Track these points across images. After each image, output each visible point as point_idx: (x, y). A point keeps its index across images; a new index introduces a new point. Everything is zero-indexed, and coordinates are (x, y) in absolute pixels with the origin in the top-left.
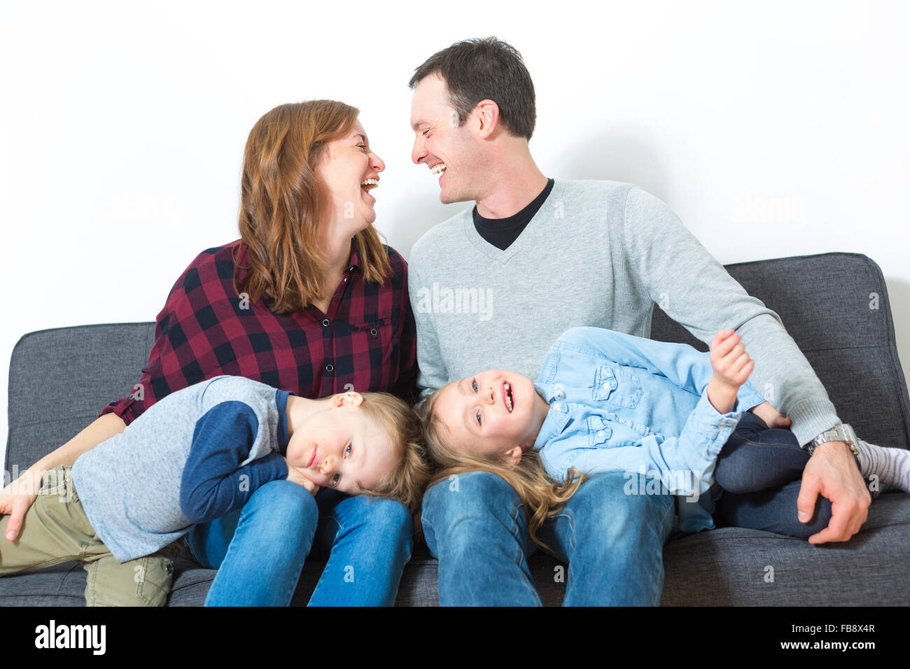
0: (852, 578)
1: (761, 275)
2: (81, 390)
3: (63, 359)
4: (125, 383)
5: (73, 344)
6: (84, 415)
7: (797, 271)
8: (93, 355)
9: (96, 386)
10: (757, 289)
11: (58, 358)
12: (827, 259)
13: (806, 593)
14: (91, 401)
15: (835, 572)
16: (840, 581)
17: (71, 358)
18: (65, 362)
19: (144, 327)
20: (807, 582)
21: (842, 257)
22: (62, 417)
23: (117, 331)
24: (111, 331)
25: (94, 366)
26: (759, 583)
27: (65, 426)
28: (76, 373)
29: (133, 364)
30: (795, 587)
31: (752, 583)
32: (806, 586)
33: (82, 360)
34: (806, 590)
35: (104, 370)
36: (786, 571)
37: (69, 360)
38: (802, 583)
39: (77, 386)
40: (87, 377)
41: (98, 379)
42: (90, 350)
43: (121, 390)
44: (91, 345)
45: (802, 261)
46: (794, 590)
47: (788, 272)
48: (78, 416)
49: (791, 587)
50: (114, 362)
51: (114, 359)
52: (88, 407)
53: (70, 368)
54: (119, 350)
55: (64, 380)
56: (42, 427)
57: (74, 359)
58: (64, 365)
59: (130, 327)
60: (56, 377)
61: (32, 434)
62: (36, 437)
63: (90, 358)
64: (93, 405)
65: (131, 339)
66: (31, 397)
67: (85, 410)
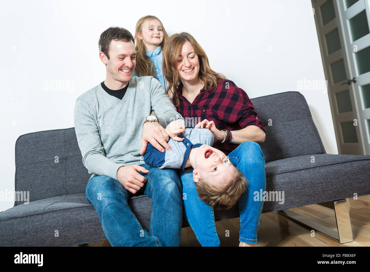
0: (329, 183)
1: (267, 100)
2: (42, 152)
3: (35, 142)
4: (58, 149)
5: (38, 137)
6: (43, 160)
7: (279, 97)
8: (45, 140)
9: (47, 150)
10: (267, 104)
11: (33, 142)
12: (287, 93)
13: (314, 189)
14: (45, 155)
15: (323, 181)
16: (325, 184)
17: (37, 142)
18: (35, 143)
19: (63, 130)
20: (314, 185)
21: (291, 93)
22: (35, 162)
23: (53, 132)
24: (51, 132)
25: (46, 144)
26: (299, 188)
27: (37, 165)
28: (39, 147)
29: (60, 142)
30: (311, 187)
31: (296, 188)
32: (314, 187)
33: (41, 142)
34: (314, 188)
35: (49, 145)
36: (307, 182)
37: (37, 143)
38: (313, 186)
39: (40, 151)
40: (44, 148)
41: (48, 148)
42: (44, 139)
43: (56, 151)
44: (44, 137)
45: (279, 95)
46: (310, 189)
47: (276, 98)
48: (41, 161)
49: (309, 188)
50: (53, 142)
51: (53, 141)
52: (45, 158)
53: (37, 145)
54: (55, 138)
55: (35, 149)
56: (28, 166)
57: (38, 142)
58: (35, 144)
59: (58, 131)
60: (32, 149)
61: (25, 168)
62: (26, 169)
63: (44, 141)
64: (46, 157)
65: (59, 134)
66: (24, 156)
67: (44, 159)
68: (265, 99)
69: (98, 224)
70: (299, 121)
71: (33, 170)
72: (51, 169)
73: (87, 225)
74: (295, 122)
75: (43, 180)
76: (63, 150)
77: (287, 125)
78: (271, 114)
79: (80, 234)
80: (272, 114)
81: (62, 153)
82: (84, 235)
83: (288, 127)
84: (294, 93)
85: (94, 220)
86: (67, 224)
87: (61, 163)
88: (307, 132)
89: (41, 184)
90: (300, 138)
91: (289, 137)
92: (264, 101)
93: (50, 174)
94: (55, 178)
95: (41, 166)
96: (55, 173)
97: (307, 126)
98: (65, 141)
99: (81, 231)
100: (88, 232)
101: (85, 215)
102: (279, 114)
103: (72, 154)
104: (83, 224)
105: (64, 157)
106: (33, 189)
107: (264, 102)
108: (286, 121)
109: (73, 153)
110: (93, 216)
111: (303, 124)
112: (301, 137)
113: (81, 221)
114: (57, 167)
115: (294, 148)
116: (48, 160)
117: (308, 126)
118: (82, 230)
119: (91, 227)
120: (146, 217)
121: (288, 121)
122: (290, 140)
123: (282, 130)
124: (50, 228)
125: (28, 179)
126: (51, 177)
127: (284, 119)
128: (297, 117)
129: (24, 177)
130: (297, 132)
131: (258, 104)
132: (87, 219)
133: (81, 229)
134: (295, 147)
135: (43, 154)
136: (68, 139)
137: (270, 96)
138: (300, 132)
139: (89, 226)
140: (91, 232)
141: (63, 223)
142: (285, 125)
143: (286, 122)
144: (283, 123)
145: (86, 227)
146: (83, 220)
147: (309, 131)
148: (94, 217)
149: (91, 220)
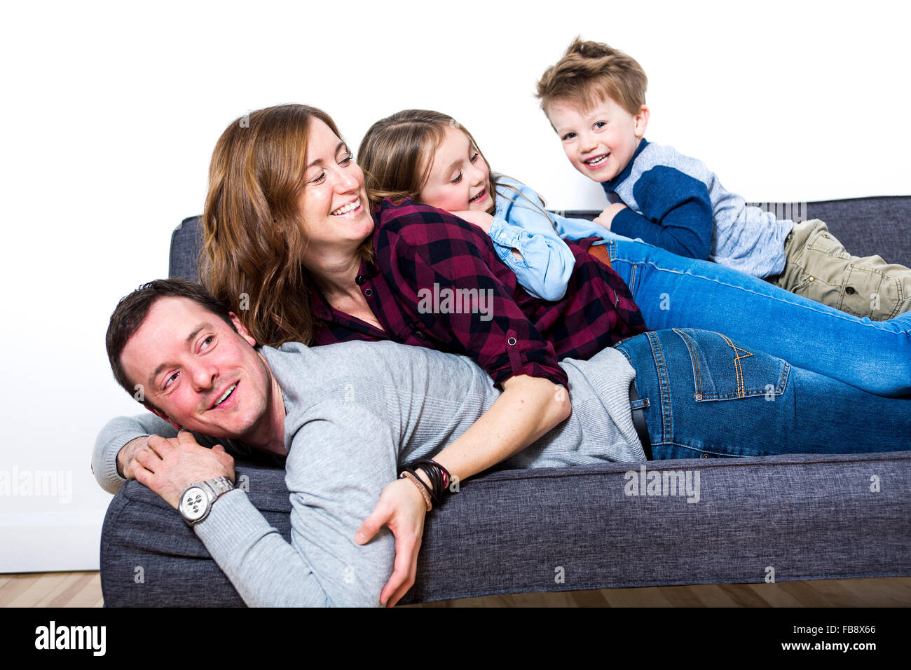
73: (475, 542)
79: (450, 568)
82: (460, 571)
85: (497, 527)
99: (453, 558)
100: (474, 562)
104: (460, 536)
110: (494, 513)
113: (455, 526)
118: (457, 555)
119: (485, 547)
120: (660, 537)
132: (474, 521)
133: (451, 553)
139: (479, 543)
140: (485, 563)
145: (469, 545)
148: (497, 519)
149: (486, 525)
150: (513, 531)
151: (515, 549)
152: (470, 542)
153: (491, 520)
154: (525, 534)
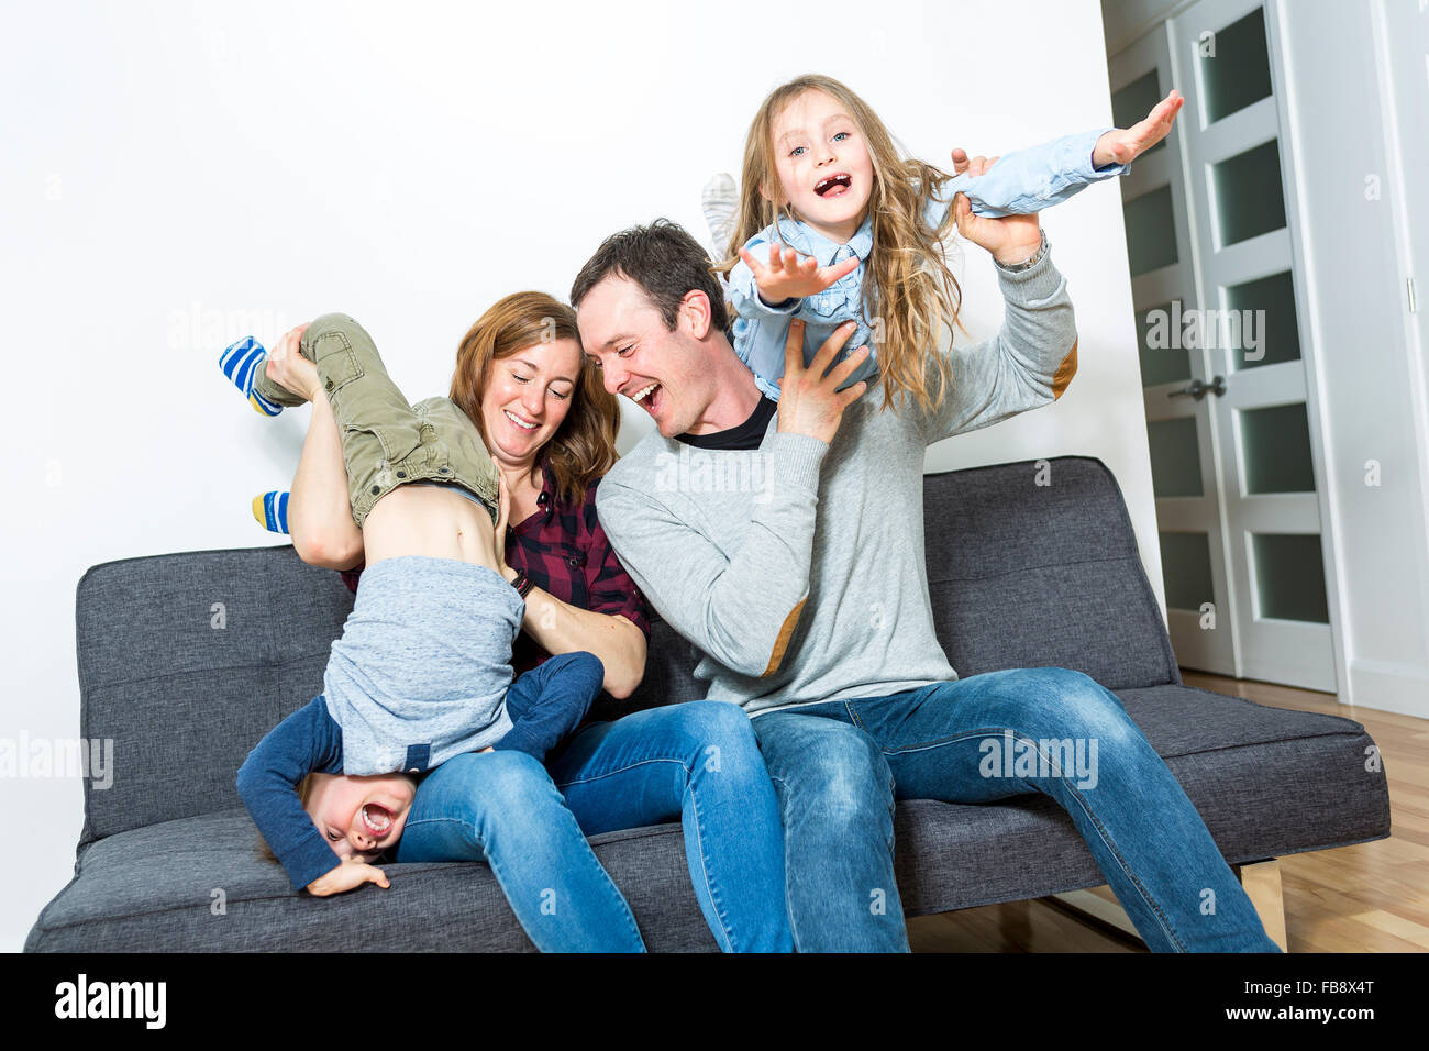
2: (185, 637)
3: (155, 597)
4: (246, 626)
5: (167, 578)
6: (194, 669)
8: (197, 592)
9: (207, 631)
10: (995, 497)
11: (147, 597)
12: (1062, 462)
14: (200, 650)
17: (165, 596)
18: (158, 601)
21: (1077, 460)
22: (163, 672)
23: (224, 559)
24: (216, 560)
25: (200, 605)
27: (170, 684)
28: (174, 615)
29: (253, 601)
33: (182, 599)
37: (163, 598)
39: (179, 631)
40: (192, 620)
42: (192, 585)
43: (241, 635)
44: (192, 578)
47: (1025, 478)
48: (186, 670)
50: (227, 599)
51: (226, 594)
52: (199, 659)
53: (165, 609)
54: (232, 583)
55: (159, 624)
56: (135, 687)
57: (170, 596)
58: (157, 605)
59: (241, 554)
60: (147, 621)
61: (120, 696)
62: (127, 700)
63: (193, 596)
64: (204, 655)
65: (246, 570)
66: (114, 649)
67: (194, 663)
68: (988, 479)
69: (481, 931)
70: (1098, 565)
71: (152, 703)
72: (225, 702)
73: (446, 935)
74: (1086, 571)
75: (195, 744)
76: (269, 633)
77: (1061, 580)
78: (1007, 536)
80: (1010, 537)
81: (264, 644)
83: (1064, 586)
84: (1084, 462)
85: (470, 916)
86: (374, 930)
87: (263, 682)
88: (1125, 607)
89: (187, 760)
90: (1101, 628)
91: (1066, 622)
92: (985, 486)
93: (223, 723)
94: (241, 739)
95: (185, 692)
96: (242, 720)
97: (1124, 587)
98: (274, 599)
101: (438, 899)
102: (1036, 536)
103: (301, 649)
104: (429, 930)
105: (272, 658)
106: (157, 777)
107: (983, 490)
108: (1058, 565)
109: (305, 646)
111: (1114, 577)
112: (1106, 622)
113: (424, 919)
114: (250, 696)
115: (1081, 662)
116: (212, 667)
117: (1129, 587)
119: (457, 939)
120: (645, 907)
121: (1063, 565)
122: (1070, 635)
123: (1045, 596)
124: (317, 943)
125: (135, 736)
126: (224, 735)
127: (1049, 556)
128: (1092, 550)
129: (121, 731)
130: (1093, 606)
131: (965, 495)
132: (444, 911)
134: (1083, 659)
135: (191, 644)
136: (283, 588)
137: (1005, 469)
138: (1102, 604)
139: (450, 936)
141: (361, 927)
142: (1055, 578)
143: (1056, 570)
144: (1048, 572)
145: (439, 939)
146: (432, 917)
147: (1130, 603)
149: (457, 915)
150: (488, 918)
151: (491, 938)
152: (440, 935)
153: (462, 909)
154: (500, 922)
